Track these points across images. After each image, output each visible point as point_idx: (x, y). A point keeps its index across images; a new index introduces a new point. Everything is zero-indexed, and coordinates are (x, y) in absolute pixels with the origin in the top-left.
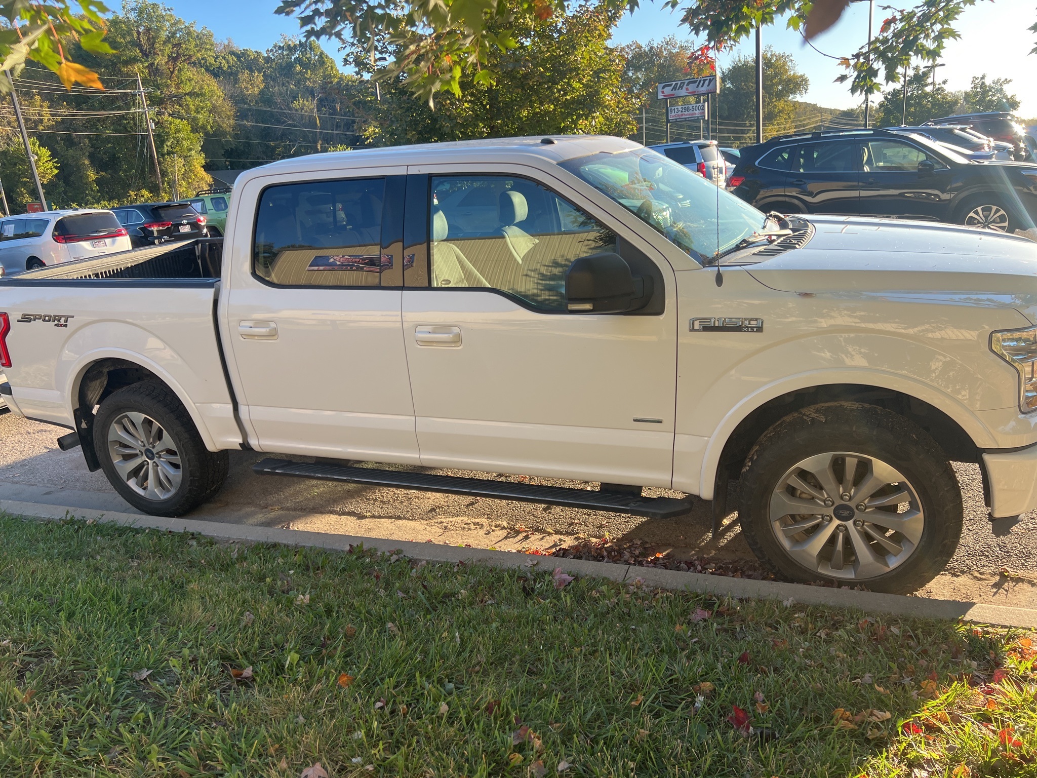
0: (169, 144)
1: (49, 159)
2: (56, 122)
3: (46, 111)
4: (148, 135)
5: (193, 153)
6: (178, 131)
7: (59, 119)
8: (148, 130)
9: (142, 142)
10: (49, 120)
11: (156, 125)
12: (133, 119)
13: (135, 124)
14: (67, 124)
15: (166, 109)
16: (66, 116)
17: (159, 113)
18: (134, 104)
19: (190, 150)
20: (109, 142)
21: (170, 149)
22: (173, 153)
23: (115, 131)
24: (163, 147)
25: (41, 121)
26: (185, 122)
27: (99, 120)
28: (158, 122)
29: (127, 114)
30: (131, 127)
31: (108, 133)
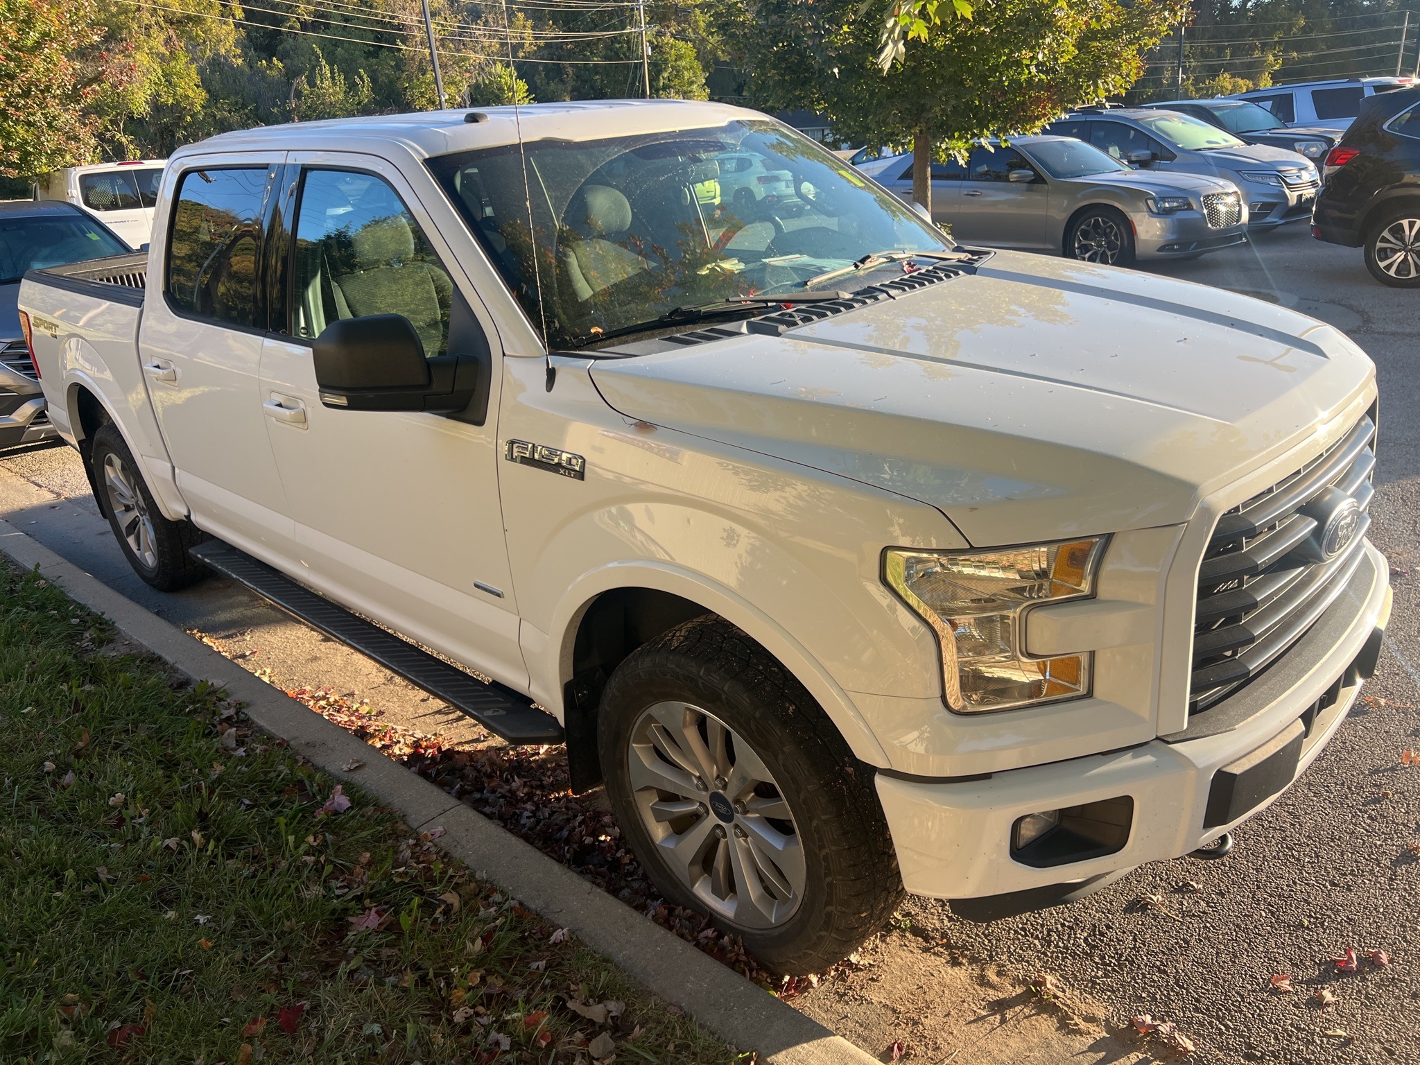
0: (666, 75)
1: (525, 95)
2: (539, 47)
3: (528, 33)
4: (642, 64)
5: (694, 87)
6: (679, 57)
7: (542, 42)
8: (642, 57)
9: (635, 73)
10: (531, 44)
11: (653, 49)
12: (628, 42)
13: (629, 48)
14: (552, 49)
15: (668, 28)
16: (552, 38)
17: (659, 34)
18: (630, 23)
19: (692, 83)
20: (597, 73)
21: (666, 82)
22: (670, 87)
23: (606, 58)
24: (659, 80)
25: (522, 46)
26: (690, 44)
27: (588, 44)
28: (657, 46)
29: (621, 35)
30: (624, 54)
31: (596, 61)
